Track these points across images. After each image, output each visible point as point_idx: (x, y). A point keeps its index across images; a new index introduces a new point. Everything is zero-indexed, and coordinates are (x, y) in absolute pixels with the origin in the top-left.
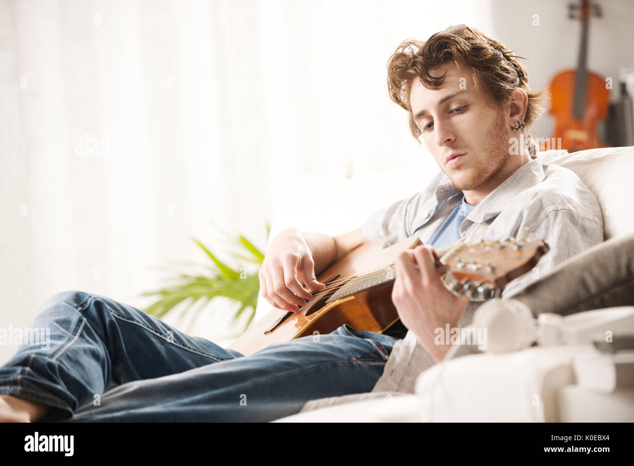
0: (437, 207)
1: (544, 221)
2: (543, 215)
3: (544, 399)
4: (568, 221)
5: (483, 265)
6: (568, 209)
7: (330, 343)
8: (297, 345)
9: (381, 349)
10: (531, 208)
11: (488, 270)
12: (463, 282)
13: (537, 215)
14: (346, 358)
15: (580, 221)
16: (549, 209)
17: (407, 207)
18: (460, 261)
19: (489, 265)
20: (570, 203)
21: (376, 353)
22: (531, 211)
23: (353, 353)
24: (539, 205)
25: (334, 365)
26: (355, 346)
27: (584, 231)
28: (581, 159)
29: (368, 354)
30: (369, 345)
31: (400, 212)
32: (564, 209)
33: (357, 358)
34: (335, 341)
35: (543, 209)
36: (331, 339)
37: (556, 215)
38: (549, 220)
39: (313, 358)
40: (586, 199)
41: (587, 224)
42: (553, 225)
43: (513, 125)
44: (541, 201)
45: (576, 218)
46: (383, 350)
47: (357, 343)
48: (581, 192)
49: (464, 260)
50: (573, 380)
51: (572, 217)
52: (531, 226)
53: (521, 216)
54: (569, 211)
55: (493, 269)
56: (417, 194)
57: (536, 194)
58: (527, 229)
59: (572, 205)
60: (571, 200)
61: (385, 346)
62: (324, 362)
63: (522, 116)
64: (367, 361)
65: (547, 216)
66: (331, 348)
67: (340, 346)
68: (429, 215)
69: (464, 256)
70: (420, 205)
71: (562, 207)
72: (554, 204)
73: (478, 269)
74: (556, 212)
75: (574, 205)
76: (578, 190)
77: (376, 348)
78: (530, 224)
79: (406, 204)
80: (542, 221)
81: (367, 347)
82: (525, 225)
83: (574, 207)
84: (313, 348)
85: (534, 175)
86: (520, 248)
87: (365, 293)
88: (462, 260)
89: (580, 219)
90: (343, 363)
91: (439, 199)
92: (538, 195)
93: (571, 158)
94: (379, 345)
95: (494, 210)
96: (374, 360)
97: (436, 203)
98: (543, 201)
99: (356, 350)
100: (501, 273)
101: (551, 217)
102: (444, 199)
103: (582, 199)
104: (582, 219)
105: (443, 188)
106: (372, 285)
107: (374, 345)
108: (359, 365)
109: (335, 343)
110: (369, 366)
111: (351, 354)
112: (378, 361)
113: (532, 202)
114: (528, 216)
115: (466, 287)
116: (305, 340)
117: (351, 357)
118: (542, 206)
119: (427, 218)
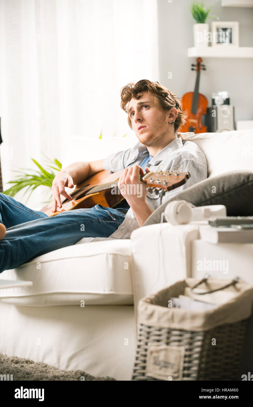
0: (139, 155)
1: (182, 165)
2: (181, 162)
3: (186, 245)
4: (192, 166)
5: (162, 181)
6: (192, 160)
7: (90, 212)
8: (76, 212)
9: (112, 216)
10: (176, 159)
11: (164, 183)
12: (152, 188)
13: (179, 162)
14: (97, 219)
15: (197, 166)
16: (184, 160)
17: (125, 154)
18: (151, 179)
19: (165, 181)
20: (193, 157)
21: (110, 217)
22: (176, 160)
23: (100, 217)
24: (180, 158)
25: (92, 222)
26: (100, 214)
27: (198, 171)
28: (200, 137)
29: (106, 218)
30: (106, 213)
31: (121, 155)
32: (190, 160)
33: (102, 219)
34: (92, 211)
35: (182, 160)
36: (90, 210)
37: (187, 163)
38: (184, 165)
39: (82, 219)
40: (200, 156)
41: (200, 167)
42: (186, 167)
43: (169, 121)
44: (181, 156)
45: (195, 165)
46: (113, 216)
47: (101, 212)
48: (198, 153)
49: (153, 179)
50: (199, 237)
51: (194, 164)
52: (176, 167)
53: (172, 162)
54: (193, 161)
55: (166, 183)
56: (130, 149)
57: (179, 153)
58: (174, 168)
59: (194, 159)
60: (194, 156)
61: (114, 214)
62: (87, 220)
63: (174, 119)
64: (106, 220)
65: (183, 163)
66: (90, 214)
67: (94, 214)
68: (135, 159)
69: (153, 177)
70: (130, 154)
71: (190, 159)
72: (186, 158)
73: (159, 183)
74: (187, 161)
75: (195, 158)
76: (197, 152)
77: (110, 215)
78: (176, 166)
79: (124, 153)
80: (181, 165)
81: (106, 214)
82: (173, 167)
83: (195, 159)
84: (83, 214)
85: (178, 145)
86: (178, 175)
87: (104, 191)
88: (152, 179)
89: (197, 165)
90: (95, 221)
91: (140, 152)
92: (179, 154)
93: (196, 137)
94: (111, 214)
95: (160, 160)
96: (109, 220)
97: (138, 153)
98: (182, 156)
99: (101, 216)
100: (170, 185)
101: (185, 163)
102: (141, 152)
103: (199, 155)
104: (198, 165)
105: (141, 147)
106: (109, 188)
107: (109, 213)
108: (103, 222)
109: (92, 212)
110: (107, 222)
111: (99, 217)
112: (110, 221)
113: (177, 156)
114: (175, 162)
115: (154, 190)
116: (79, 210)
117: (99, 219)
118: (181, 158)
119: (134, 160)
